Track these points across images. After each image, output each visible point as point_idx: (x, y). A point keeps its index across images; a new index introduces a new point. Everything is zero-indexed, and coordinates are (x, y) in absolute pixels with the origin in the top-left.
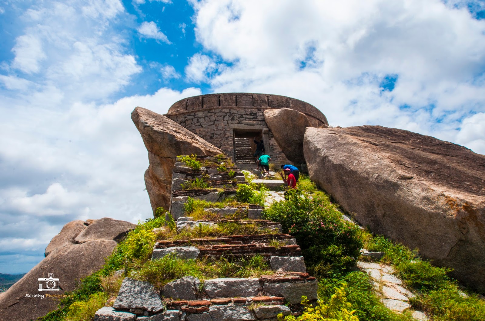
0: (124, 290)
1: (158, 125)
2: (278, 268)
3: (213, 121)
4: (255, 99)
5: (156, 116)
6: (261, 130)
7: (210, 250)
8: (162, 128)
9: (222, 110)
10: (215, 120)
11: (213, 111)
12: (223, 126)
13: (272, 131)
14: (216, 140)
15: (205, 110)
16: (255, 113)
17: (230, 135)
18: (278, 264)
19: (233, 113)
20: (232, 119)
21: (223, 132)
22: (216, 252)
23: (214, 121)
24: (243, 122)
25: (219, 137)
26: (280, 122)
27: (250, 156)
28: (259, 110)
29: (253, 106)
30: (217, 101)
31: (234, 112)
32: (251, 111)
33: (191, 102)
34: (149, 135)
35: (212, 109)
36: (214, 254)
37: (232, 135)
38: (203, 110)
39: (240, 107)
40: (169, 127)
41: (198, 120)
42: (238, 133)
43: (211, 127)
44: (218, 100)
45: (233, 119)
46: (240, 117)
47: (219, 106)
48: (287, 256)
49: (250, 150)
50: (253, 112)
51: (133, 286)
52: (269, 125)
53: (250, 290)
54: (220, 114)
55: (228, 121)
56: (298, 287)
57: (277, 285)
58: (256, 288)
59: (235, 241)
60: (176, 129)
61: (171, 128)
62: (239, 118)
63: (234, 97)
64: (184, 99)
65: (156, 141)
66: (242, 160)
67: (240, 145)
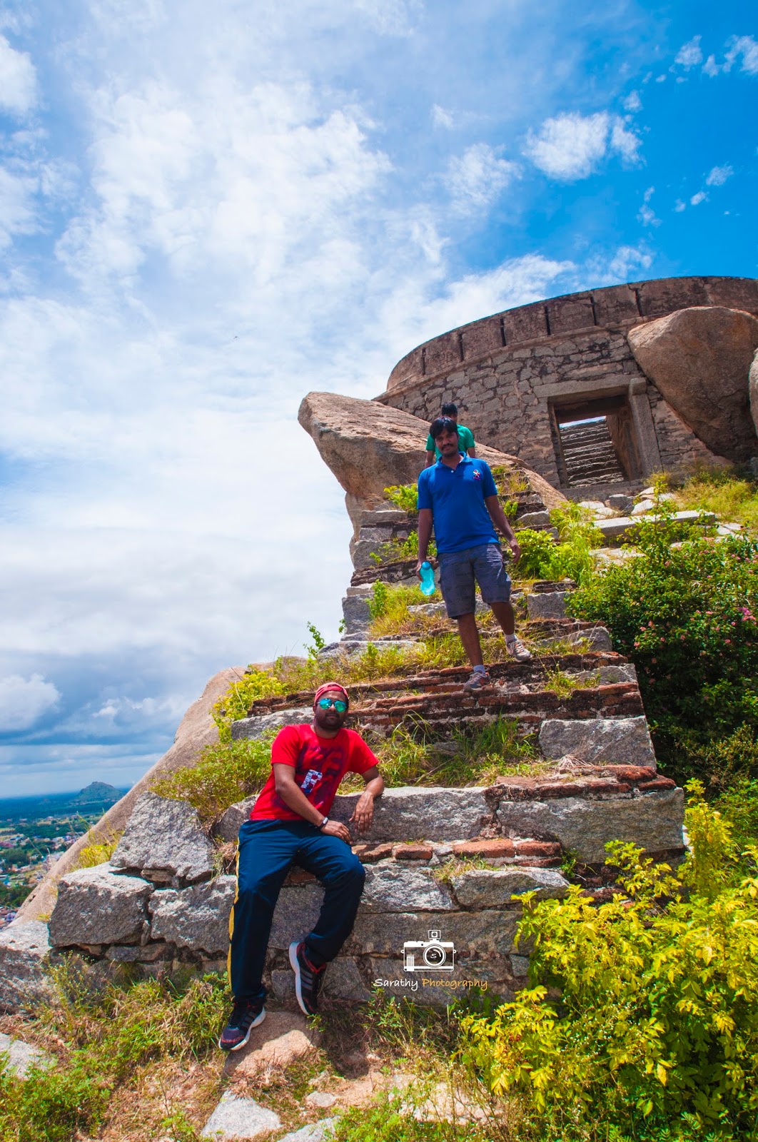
0: (135, 822)
1: (350, 425)
2: (560, 756)
3: (491, 389)
4: (598, 305)
5: (352, 405)
6: (626, 387)
7: (369, 713)
8: (359, 429)
9: (512, 354)
10: (498, 386)
11: (490, 362)
12: (519, 396)
13: (658, 383)
14: (505, 435)
15: (470, 365)
16: (603, 344)
17: (540, 417)
18: (563, 743)
19: (541, 357)
20: (540, 372)
21: (519, 411)
22: (384, 717)
23: (494, 389)
24: (570, 374)
25: (511, 427)
26: (676, 350)
27: (610, 465)
28: (612, 332)
29: (596, 324)
30: (496, 333)
31: (545, 354)
32: (592, 340)
33: (432, 353)
34: (334, 452)
35: (485, 359)
36: (379, 722)
37: (547, 416)
38: (464, 365)
39: (559, 338)
40: (378, 424)
41: (454, 394)
42: (562, 409)
43: (491, 406)
44: (499, 331)
45: (543, 372)
46: (563, 364)
47: (504, 345)
48: (593, 716)
49: (611, 448)
50: (596, 342)
51: (156, 812)
52: (645, 367)
53: (457, 820)
54: (508, 366)
55: (531, 380)
56: (609, 812)
57: (539, 806)
58: (476, 814)
59: (447, 684)
60: (395, 426)
61: (384, 425)
62: (559, 366)
63: (541, 312)
64: (415, 350)
65: (351, 465)
66: (587, 476)
67: (583, 440)
